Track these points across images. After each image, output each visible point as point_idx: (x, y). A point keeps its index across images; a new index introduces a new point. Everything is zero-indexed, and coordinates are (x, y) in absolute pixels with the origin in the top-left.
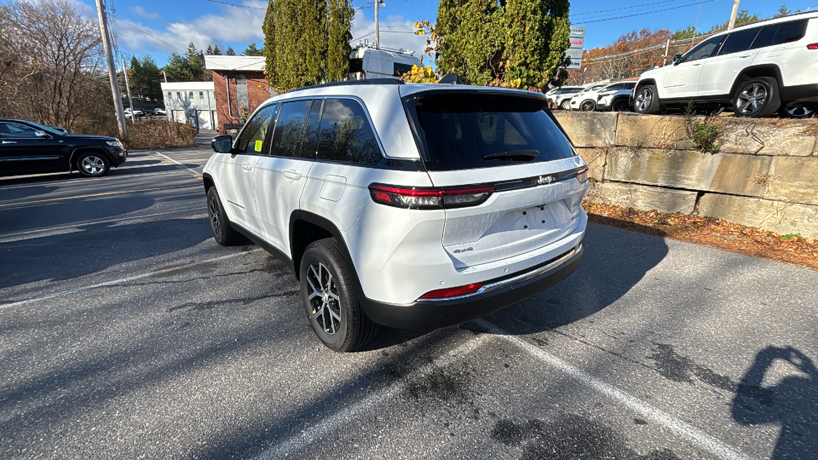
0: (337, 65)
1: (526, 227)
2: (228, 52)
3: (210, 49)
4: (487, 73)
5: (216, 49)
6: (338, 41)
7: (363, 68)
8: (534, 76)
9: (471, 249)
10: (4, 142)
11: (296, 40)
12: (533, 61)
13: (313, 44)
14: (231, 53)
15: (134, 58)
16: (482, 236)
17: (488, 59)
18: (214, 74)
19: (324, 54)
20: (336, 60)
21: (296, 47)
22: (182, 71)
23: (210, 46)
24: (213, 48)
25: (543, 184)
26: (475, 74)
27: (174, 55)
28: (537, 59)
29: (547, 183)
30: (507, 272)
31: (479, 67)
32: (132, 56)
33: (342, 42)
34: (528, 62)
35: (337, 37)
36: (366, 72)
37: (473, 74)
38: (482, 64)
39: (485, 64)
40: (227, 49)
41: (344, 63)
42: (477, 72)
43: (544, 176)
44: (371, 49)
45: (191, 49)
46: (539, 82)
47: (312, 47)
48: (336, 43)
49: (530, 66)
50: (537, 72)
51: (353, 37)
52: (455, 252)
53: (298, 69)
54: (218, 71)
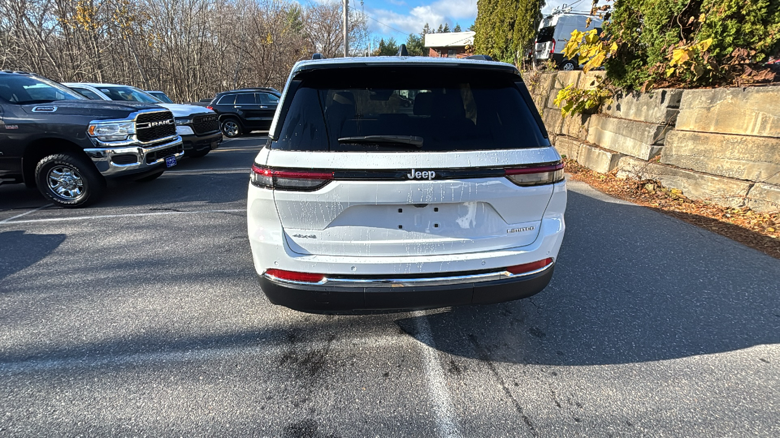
0: (522, 35)
1: (400, 227)
2: (455, 30)
3: (441, 28)
4: (671, 34)
5: (446, 27)
6: (527, 10)
7: (555, 37)
8: (752, 32)
9: (314, 237)
10: (261, 107)
11: (491, 13)
12: (754, 11)
13: (503, 15)
14: (458, 30)
15: (382, 41)
16: (328, 227)
17: (676, 14)
18: (431, 51)
19: (512, 25)
20: (521, 31)
21: (490, 20)
22: (414, 49)
23: (441, 26)
24: (444, 27)
25: (415, 179)
26: (653, 35)
27: (411, 35)
28: (762, 7)
29: (427, 179)
30: (354, 272)
31: (658, 27)
32: (380, 40)
33: (532, 9)
34: (744, 12)
35: (527, 5)
36: (556, 40)
37: (649, 37)
38: (664, 22)
39: (669, 22)
40: (455, 26)
41: (530, 33)
42: (655, 33)
43: (416, 170)
44: (567, 15)
45: (426, 29)
46: (760, 40)
47: (502, 18)
48: (524, 12)
49: (747, 18)
50: (758, 27)
51: (547, 4)
52: (295, 236)
53: (488, 42)
54: (434, 48)
